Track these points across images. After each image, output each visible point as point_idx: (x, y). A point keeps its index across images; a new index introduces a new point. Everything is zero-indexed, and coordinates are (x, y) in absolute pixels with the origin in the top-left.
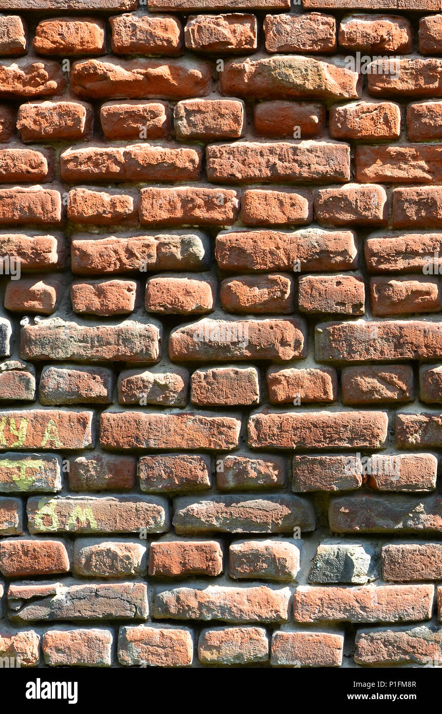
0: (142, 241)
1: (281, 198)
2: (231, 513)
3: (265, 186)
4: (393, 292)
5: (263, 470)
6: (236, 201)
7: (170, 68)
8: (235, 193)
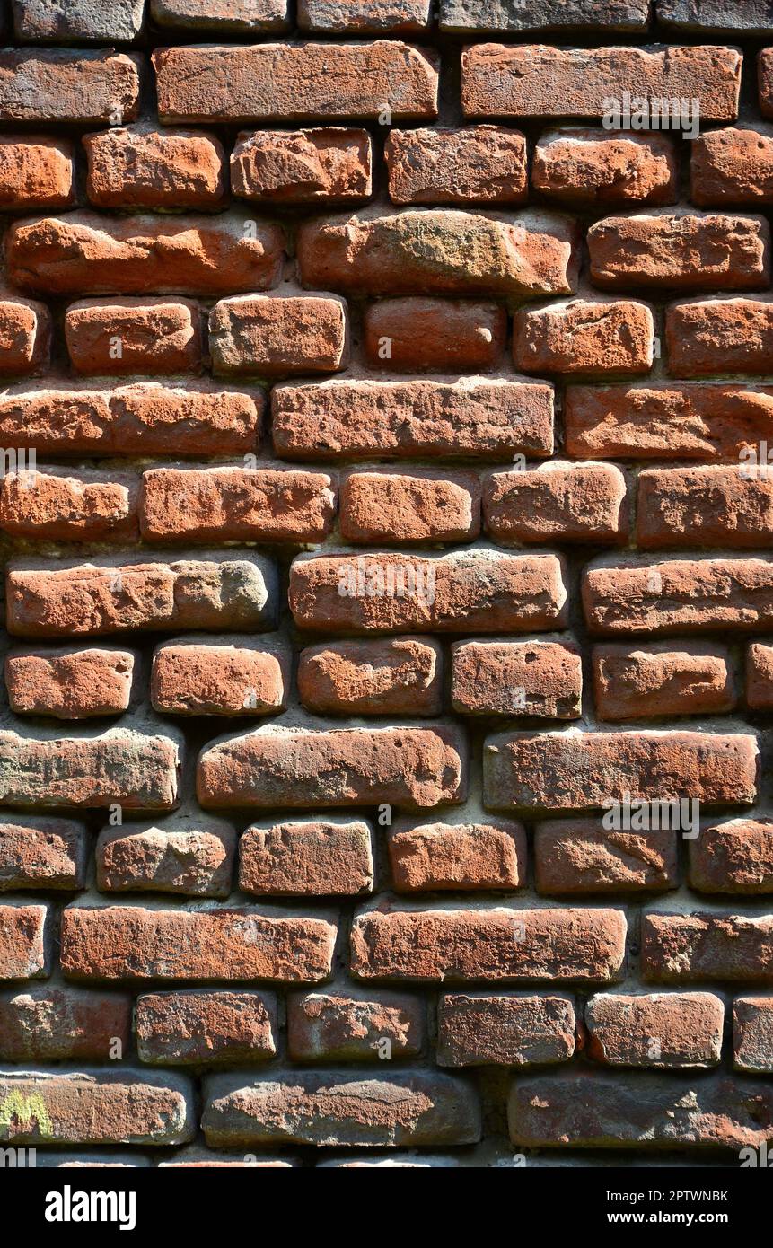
0: (146, 573)
1: (417, 489)
2: (316, 1107)
3: (387, 466)
4: (638, 675)
5: (379, 1022)
6: (330, 496)
7: (202, 234)
8: (327, 479)
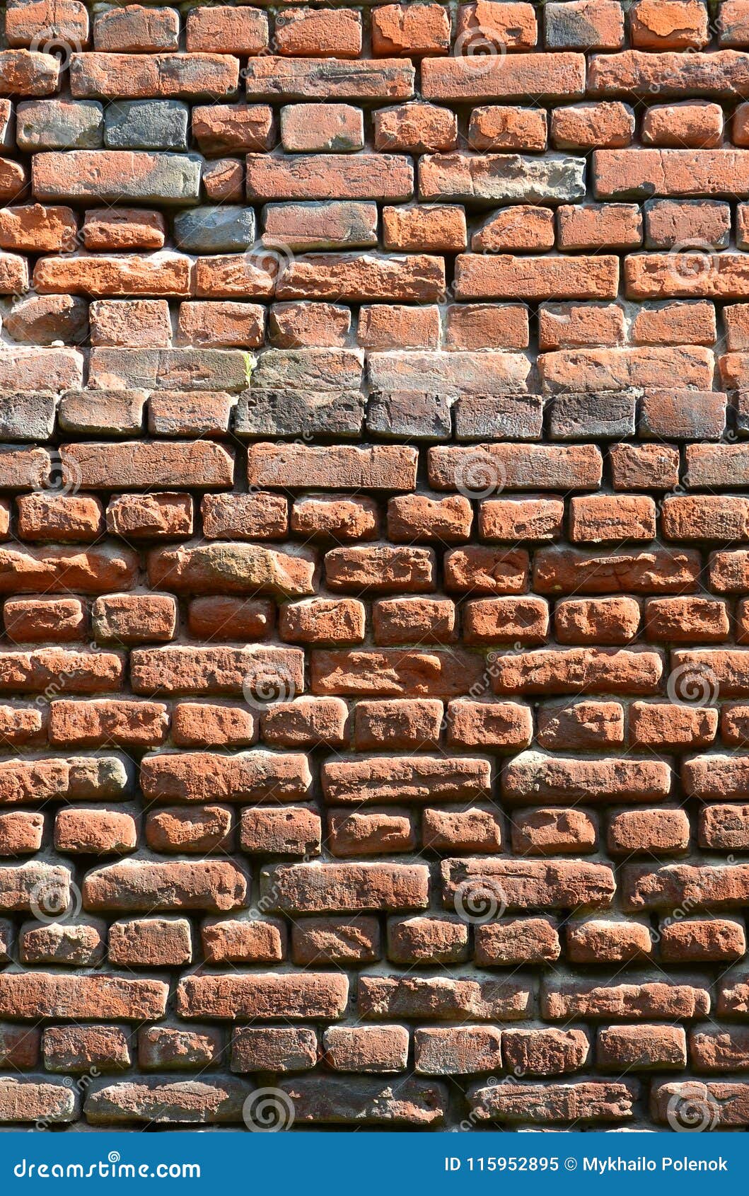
0: (51, 764)
1: (220, 713)
2: (155, 1098)
3: (201, 699)
4: (356, 828)
5: (195, 1045)
6: (166, 717)
7: (88, 557)
8: (164, 707)
